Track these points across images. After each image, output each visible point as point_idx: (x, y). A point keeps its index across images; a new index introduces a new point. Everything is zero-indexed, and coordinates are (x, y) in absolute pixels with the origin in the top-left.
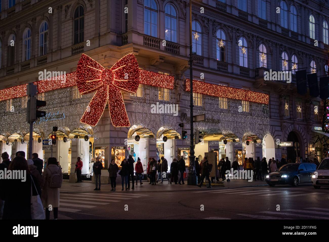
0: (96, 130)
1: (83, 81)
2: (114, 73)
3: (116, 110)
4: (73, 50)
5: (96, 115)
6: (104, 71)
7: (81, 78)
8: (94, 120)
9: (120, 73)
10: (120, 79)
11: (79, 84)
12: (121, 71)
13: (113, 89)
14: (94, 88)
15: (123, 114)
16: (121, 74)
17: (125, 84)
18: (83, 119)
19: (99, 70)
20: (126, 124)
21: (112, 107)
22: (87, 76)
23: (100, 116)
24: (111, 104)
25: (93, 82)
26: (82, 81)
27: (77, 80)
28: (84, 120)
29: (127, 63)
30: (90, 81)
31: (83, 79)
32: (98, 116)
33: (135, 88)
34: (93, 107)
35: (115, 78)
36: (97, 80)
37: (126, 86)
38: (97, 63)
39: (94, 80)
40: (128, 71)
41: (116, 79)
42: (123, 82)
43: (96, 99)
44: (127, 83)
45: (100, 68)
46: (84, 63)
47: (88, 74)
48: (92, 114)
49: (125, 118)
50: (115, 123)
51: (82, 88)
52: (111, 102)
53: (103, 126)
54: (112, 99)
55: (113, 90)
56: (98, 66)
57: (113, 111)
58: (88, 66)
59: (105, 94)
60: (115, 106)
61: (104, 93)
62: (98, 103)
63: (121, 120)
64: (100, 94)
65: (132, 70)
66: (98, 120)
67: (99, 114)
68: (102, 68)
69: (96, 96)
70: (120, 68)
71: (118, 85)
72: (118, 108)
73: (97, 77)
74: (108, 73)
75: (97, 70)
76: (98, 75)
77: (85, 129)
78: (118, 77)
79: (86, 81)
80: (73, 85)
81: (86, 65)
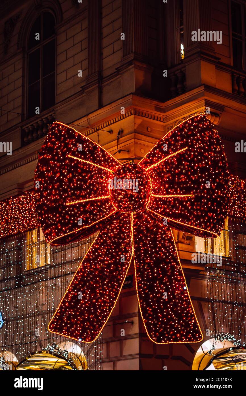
0: (96, 354)
1: (55, 201)
2: (151, 176)
3: (159, 290)
4: (24, 134)
5: (95, 310)
6: (119, 170)
7: (49, 194)
8: (92, 323)
9: (168, 172)
10: (168, 193)
11: (45, 211)
12: (172, 167)
13: (146, 227)
14: (89, 224)
15: (179, 302)
16: (172, 175)
17: (186, 207)
18: (57, 322)
19: (103, 168)
20: (188, 333)
21: (144, 281)
22: (69, 186)
23: (110, 310)
24: (143, 273)
25: (87, 203)
26: (52, 201)
27: (39, 200)
28: (60, 325)
29: (192, 142)
30: (78, 201)
31: (54, 195)
32: (103, 311)
33: (217, 219)
34: (85, 282)
35: (154, 190)
36: (98, 198)
37: (189, 211)
38: (98, 145)
39: (90, 198)
40: (194, 165)
41: (158, 193)
42: (181, 201)
43: (94, 259)
44: (192, 204)
45: (105, 160)
46: (59, 147)
47: (70, 180)
48: (82, 304)
49: (187, 317)
50: (156, 331)
51: (52, 225)
52: (140, 265)
53: (119, 342)
54: (145, 256)
56: (100, 157)
58: (72, 155)
59: (123, 242)
60: (154, 279)
61: (121, 238)
62: (102, 272)
63: (174, 321)
64: (107, 243)
65: (207, 163)
66: (104, 323)
67: (105, 305)
68: (113, 160)
69: (96, 250)
70: (168, 157)
71: (164, 211)
72: (165, 284)
73: (98, 189)
74: (133, 173)
75: (99, 167)
76: (103, 182)
77: (61, 353)
78: (165, 187)
79: (66, 202)
80: (25, 228)
81: (64, 154)
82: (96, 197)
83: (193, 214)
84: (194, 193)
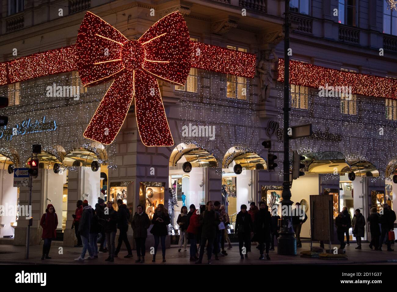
0: (112, 151)
1: (88, 62)
2: (145, 48)
3: (149, 116)
4: (71, 4)
5: (112, 125)
6: (126, 44)
7: (84, 57)
8: (109, 133)
9: (155, 47)
10: (155, 60)
11: (81, 67)
12: (157, 44)
13: (142, 78)
14: (108, 76)
15: (160, 123)
16: (157, 49)
17: (165, 69)
18: (89, 132)
19: (117, 42)
20: (165, 140)
21: (140, 110)
23: (120, 126)
24: (140, 105)
25: (107, 63)
26: (86, 62)
27: (79, 61)
28: (91, 134)
29: (169, 30)
30: (101, 62)
31: (88, 58)
32: (116, 127)
33: (183, 76)
34: (106, 109)
35: (147, 57)
36: (113, 61)
37: (166, 71)
38: (114, 28)
39: (108, 60)
40: (170, 44)
41: (149, 59)
42: (161, 65)
43: (111, 96)
44: (168, 67)
45: (118, 38)
46: (90, 29)
47: (97, 50)
48: (104, 122)
49: (165, 131)
50: (147, 139)
51: (86, 75)
52: (138, 100)
53: (126, 144)
54: (141, 95)
55: (143, 80)
56: (115, 36)
57: (142, 118)
58: (98, 34)
59: (128, 86)
60: (146, 109)
61: (127, 84)
62: (116, 103)
63: (157, 134)
64: (119, 87)
65: (177, 43)
66: (116, 134)
67: (117, 123)
68: (123, 38)
69: (113, 90)
70: (155, 38)
71: (152, 70)
72: (153, 112)
73: (114, 55)
74: (134, 47)
75: (115, 42)
76: (116, 51)
77: (92, 149)
78: (153, 56)
79: (94, 63)
80: (71, 69)
81: (93, 33)
82: (112, 60)
83: (169, 73)
84: (169, 61)
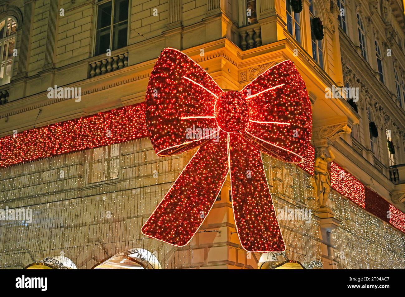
1: (171, 114)
4: (91, 68)
5: (190, 217)
7: (166, 108)
8: (185, 229)
9: (267, 103)
10: (267, 120)
12: (271, 99)
13: (241, 147)
15: (267, 216)
16: (271, 106)
17: (284, 134)
18: (151, 225)
19: (210, 92)
20: (274, 243)
22: (184, 103)
25: (198, 119)
26: (168, 114)
28: (155, 228)
29: (288, 80)
30: (191, 117)
31: (171, 109)
34: (183, 191)
35: (253, 117)
37: (285, 137)
38: (207, 73)
39: (200, 116)
40: (291, 99)
41: (257, 119)
42: (279, 127)
43: (193, 172)
44: (288, 131)
45: (212, 86)
46: (175, 69)
47: (186, 98)
48: (178, 211)
49: (274, 229)
50: (248, 240)
51: (166, 135)
52: (235, 180)
53: (203, 250)
54: (239, 173)
55: (242, 150)
56: (208, 83)
57: (241, 207)
58: (187, 76)
59: (221, 159)
60: (247, 194)
61: (219, 155)
62: (200, 183)
63: (263, 232)
64: (206, 159)
66: (196, 229)
69: (196, 163)
70: (267, 90)
71: (262, 134)
72: (256, 199)
73: (206, 109)
75: (208, 91)
76: (210, 104)
78: (264, 115)
79: (181, 117)
81: (180, 75)
82: (205, 116)
83: (289, 140)
84: (290, 122)
